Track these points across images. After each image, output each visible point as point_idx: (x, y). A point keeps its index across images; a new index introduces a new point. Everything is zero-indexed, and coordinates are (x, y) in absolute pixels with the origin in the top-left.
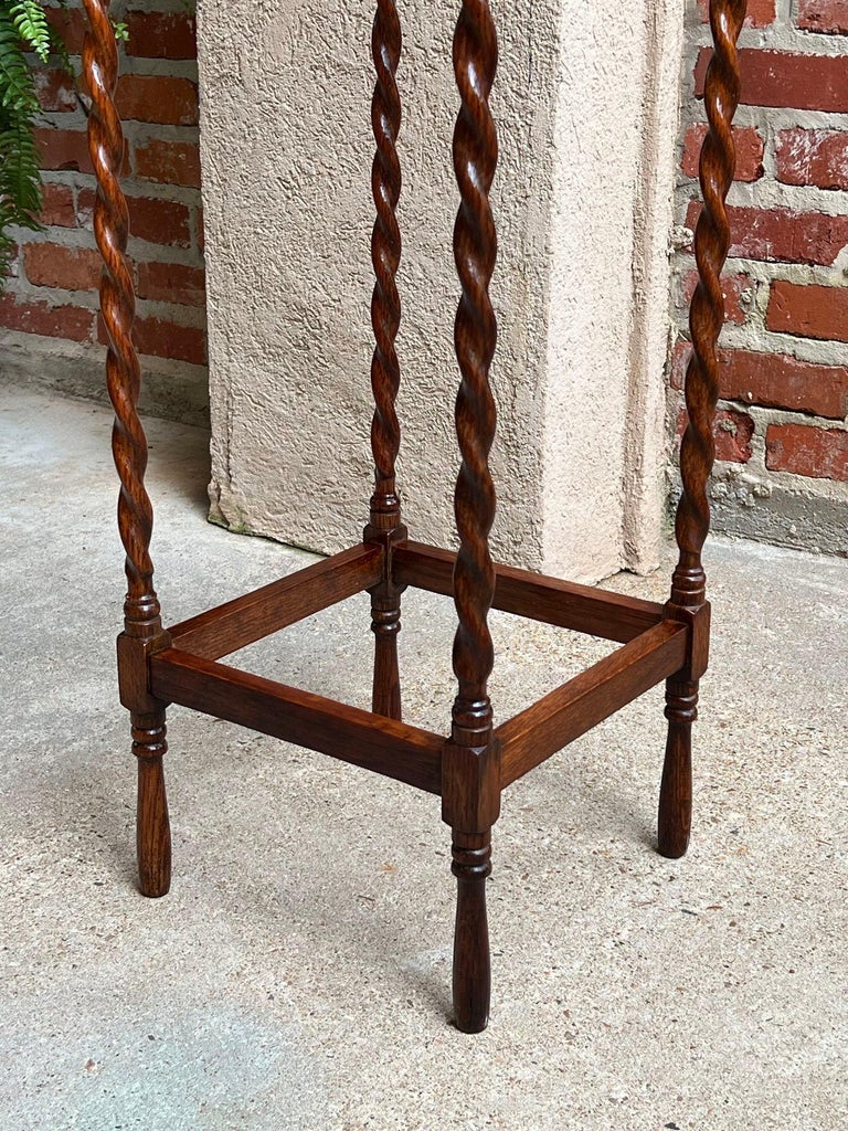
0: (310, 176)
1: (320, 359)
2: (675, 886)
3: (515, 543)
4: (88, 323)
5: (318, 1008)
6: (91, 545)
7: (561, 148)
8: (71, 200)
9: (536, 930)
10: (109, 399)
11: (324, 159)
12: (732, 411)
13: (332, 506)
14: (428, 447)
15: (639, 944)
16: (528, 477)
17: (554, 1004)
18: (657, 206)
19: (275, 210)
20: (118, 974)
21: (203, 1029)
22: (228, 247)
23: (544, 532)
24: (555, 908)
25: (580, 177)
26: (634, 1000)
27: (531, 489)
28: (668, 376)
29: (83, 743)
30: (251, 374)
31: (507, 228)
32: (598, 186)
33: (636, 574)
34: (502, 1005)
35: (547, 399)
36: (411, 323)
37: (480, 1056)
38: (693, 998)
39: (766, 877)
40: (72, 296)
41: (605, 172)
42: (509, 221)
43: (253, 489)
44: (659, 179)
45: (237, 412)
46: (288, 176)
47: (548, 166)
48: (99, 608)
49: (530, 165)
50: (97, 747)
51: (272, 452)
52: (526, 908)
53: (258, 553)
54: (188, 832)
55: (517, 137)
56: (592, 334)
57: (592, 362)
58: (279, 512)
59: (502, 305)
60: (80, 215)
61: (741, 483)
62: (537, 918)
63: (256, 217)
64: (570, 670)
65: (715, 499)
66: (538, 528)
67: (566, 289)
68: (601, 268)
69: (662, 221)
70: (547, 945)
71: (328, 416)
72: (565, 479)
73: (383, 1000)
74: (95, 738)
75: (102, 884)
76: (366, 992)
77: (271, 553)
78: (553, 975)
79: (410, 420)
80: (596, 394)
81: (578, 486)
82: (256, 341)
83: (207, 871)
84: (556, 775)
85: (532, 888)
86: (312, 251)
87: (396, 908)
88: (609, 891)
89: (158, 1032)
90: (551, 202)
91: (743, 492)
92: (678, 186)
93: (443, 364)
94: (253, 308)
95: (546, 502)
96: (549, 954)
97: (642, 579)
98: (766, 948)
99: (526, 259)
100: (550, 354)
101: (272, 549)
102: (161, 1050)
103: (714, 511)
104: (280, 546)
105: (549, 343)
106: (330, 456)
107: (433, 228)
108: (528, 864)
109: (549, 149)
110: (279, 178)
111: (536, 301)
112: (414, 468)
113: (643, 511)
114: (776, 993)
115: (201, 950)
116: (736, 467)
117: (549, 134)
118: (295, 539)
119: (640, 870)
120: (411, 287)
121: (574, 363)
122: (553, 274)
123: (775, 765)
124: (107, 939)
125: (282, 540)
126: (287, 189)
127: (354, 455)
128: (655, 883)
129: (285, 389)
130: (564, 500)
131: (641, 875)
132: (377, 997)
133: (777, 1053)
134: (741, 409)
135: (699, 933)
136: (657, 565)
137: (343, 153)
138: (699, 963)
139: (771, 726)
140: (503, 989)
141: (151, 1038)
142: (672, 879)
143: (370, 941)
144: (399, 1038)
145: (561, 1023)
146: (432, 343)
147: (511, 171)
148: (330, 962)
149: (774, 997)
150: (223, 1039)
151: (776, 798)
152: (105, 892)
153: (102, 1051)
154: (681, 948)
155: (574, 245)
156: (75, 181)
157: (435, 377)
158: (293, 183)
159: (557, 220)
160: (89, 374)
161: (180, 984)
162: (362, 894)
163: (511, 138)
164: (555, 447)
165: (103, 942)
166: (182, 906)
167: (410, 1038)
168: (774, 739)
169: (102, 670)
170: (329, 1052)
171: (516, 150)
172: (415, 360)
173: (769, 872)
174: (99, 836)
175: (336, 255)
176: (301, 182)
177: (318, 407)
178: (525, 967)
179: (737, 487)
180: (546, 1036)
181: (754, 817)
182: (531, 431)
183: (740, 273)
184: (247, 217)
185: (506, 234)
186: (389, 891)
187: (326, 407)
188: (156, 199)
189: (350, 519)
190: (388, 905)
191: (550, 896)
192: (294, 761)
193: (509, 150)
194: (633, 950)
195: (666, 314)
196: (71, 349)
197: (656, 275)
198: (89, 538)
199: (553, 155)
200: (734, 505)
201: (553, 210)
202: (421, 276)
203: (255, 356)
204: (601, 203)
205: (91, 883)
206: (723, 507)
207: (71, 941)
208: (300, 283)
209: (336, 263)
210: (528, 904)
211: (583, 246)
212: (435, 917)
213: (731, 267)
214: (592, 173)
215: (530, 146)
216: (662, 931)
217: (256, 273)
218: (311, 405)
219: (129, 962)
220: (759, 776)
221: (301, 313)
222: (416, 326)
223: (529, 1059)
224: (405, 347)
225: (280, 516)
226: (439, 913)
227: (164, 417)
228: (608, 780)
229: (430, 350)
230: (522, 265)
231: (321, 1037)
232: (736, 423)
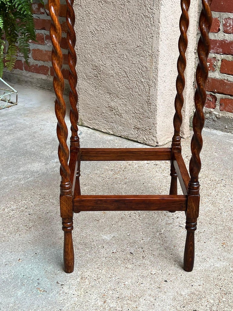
0: (98, 31)
1: (101, 80)
2: (178, 219)
3: (150, 129)
4: (48, 70)
5: (80, 248)
6: (43, 128)
7: (162, 23)
8: (44, 38)
9: (139, 230)
10: (54, 90)
11: (102, 26)
12: (211, 95)
13: (104, 119)
14: (128, 103)
15: (166, 234)
16: (153, 112)
17: (141, 249)
18: (190, 39)
19: (89, 40)
20: (30, 237)
21: (49, 252)
22: (78, 50)
23: (157, 126)
24: (146, 224)
25: (167, 31)
26: (162, 248)
27: (154, 115)
28: (194, 85)
29: (32, 178)
30: (84, 84)
31: (148, 45)
32: (173, 33)
33: (183, 138)
34: (127, 249)
35: (158, 91)
36: (123, 70)
37: (119, 261)
38: (177, 248)
39: (203, 218)
40: (44, 63)
41: (175, 30)
42: (148, 43)
43: (84, 114)
44: (190, 32)
45: (80, 94)
46: (93, 31)
47: (158, 28)
48: (42, 144)
49: (153, 28)
50: (35, 180)
51: (89, 105)
52: (138, 224)
53: (85, 131)
54: (54, 202)
55: (150, 20)
56: (171, 74)
57: (171, 81)
58: (91, 120)
59: (146, 66)
60: (46, 42)
61: (213, 114)
62: (140, 227)
63: (85, 42)
64: (161, 163)
65: (206, 118)
66: (156, 125)
67: (163, 61)
68: (174, 56)
69: (191, 43)
70: (141, 233)
71: (103, 95)
72: (163, 112)
73: (97, 246)
74: (35, 177)
75: (30, 214)
76: (93, 244)
77: (88, 131)
78: (142, 241)
79: (123, 96)
80: (172, 90)
81: (167, 114)
82: (85, 75)
83: (58, 212)
84: (152, 190)
85: (141, 219)
86: (98, 51)
87: (104, 223)
88: (160, 220)
89: (38, 252)
90: (159, 38)
91: (214, 117)
92: (197, 34)
93: (132, 81)
94: (84, 66)
95: (158, 118)
96: (142, 236)
97: (185, 139)
98: (199, 236)
99: (153, 53)
100: (159, 79)
101: (89, 130)
102: (38, 257)
103: (206, 122)
104: (91, 129)
105: (158, 76)
106: (103, 105)
107: (129, 45)
108: (140, 213)
109: (159, 24)
110: (90, 31)
111: (155, 64)
112: (124, 109)
113: (185, 121)
114: (200, 248)
115: (53, 232)
116: (212, 110)
117: (159, 19)
118: (95, 127)
119: (170, 215)
120: (123, 61)
121: (166, 81)
122: (160, 57)
123: (211, 189)
124: (29, 228)
125: (91, 128)
126: (92, 34)
127: (109, 106)
128: (173, 219)
129: (92, 88)
130: (163, 118)
131: (170, 216)
132: (95, 245)
133: (197, 263)
134: (214, 94)
135: (182, 232)
136: (189, 136)
137: (106, 25)
138: (181, 239)
139: (212, 179)
140: (128, 244)
141: (36, 254)
142: (178, 218)
143: (96, 231)
144: (99, 256)
145: (142, 253)
146: (129, 76)
147: (149, 29)
148: (85, 236)
149: (199, 249)
150: (54, 255)
151: (209, 197)
152: (31, 216)
153: (23, 256)
154: (177, 236)
155: (166, 50)
156: (44, 33)
157: (129, 85)
158: (94, 33)
159: (161, 43)
160: (48, 84)
161: (46, 240)
162: (96, 219)
163: (149, 20)
164: (160, 104)
165: (28, 229)
166: (50, 221)
167: (102, 256)
168: (212, 182)
169: (40, 160)
170: (80, 259)
171: (150, 24)
172: (124, 80)
173: (204, 217)
174: (32, 202)
175: (104, 52)
176: (96, 33)
177: (100, 92)
178: (135, 239)
179: (212, 115)
180: (137, 257)
181: (202, 202)
182: (154, 99)
183: (213, 58)
184: (82, 42)
185: (147, 46)
186: (103, 218)
187: (102, 92)
188: (64, 37)
189: (108, 122)
190: (102, 222)
191: (145, 221)
192: (85, 185)
193: (148, 24)
194: (164, 235)
195: (194, 69)
196: (44, 77)
197: (189, 58)
198: (42, 126)
199: (160, 25)
200: (211, 120)
201: (160, 40)
202: (126, 58)
203: (85, 79)
204: (174, 38)
205: (28, 214)
206: (209, 121)
207: (20, 229)
208: (96, 59)
209: (105, 54)
210: (139, 223)
211: (168, 50)
212: (114, 225)
213: (211, 56)
214: (171, 30)
215: (154, 23)
216: (172, 231)
217: (85, 57)
218: (98, 92)
219: (34, 234)
220: (206, 192)
221: (96, 68)
222: (125, 71)
223: (132, 262)
224: (122, 77)
225: (91, 121)
226: (115, 224)
227: (66, 95)
228: (166, 192)
229: (128, 77)
230: (151, 55)
231: (79, 255)
232: (212, 98)
